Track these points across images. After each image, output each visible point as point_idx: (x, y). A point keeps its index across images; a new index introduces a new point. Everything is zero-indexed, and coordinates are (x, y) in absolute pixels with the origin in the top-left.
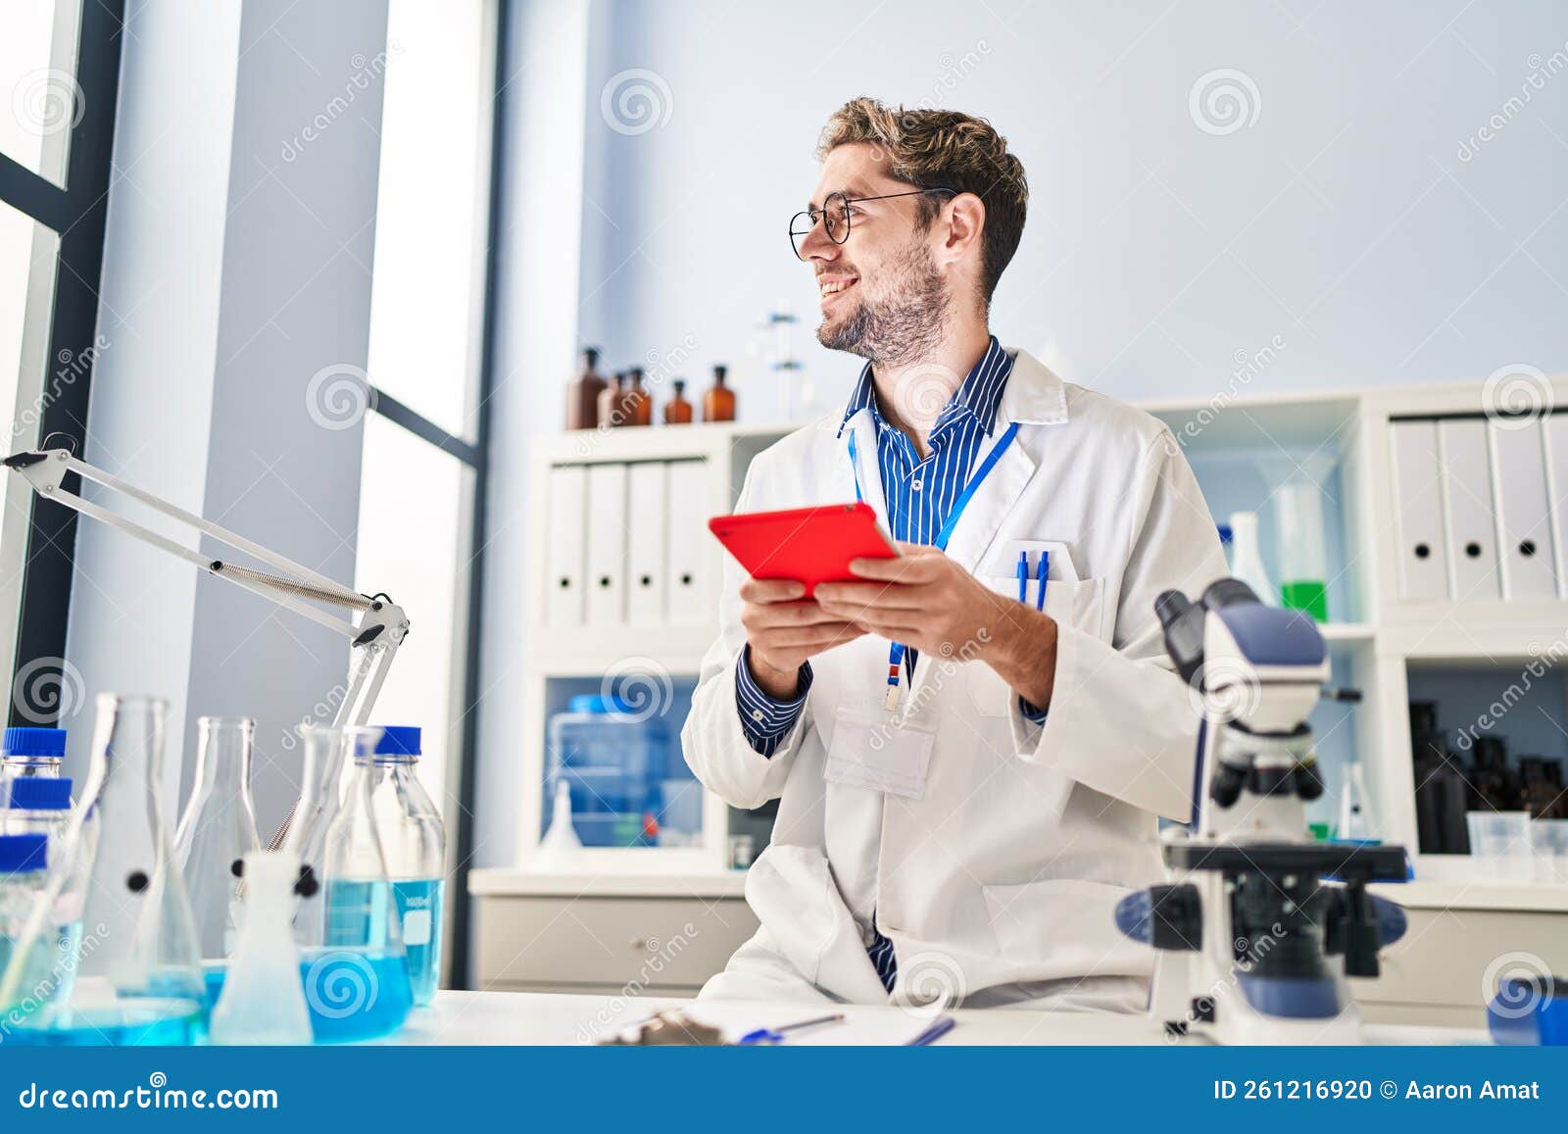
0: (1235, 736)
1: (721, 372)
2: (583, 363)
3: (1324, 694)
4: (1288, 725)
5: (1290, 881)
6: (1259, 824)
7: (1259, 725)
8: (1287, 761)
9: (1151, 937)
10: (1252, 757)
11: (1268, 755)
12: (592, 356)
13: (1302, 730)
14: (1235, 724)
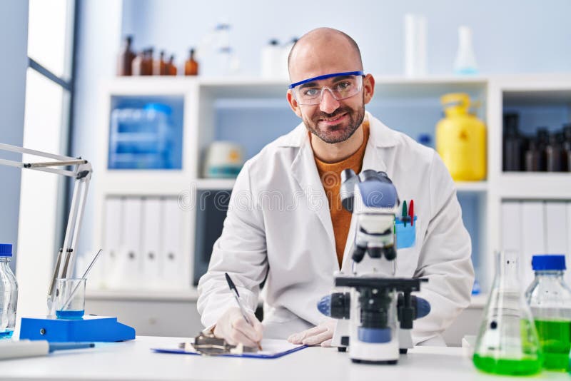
0: (362, 234)
1: (192, 52)
2: (125, 44)
3: (396, 219)
4: (381, 231)
5: (375, 291)
6: (375, 269)
7: (370, 231)
8: (381, 245)
9: (330, 314)
10: (367, 243)
11: (373, 243)
12: (130, 40)
13: (388, 232)
14: (363, 230)
